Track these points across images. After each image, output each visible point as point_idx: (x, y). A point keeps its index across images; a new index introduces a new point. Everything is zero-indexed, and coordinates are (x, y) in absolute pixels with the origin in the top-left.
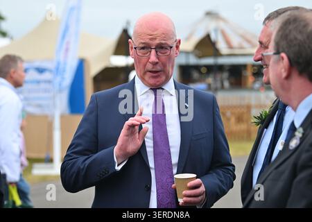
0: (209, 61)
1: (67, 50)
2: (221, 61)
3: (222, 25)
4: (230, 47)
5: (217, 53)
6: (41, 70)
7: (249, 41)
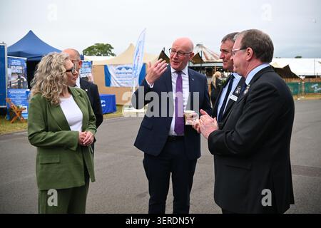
0: (199, 65)
1: (138, 59)
2: (203, 65)
3: (204, 50)
4: (207, 59)
5: (202, 62)
6: (127, 68)
7: (215, 57)
